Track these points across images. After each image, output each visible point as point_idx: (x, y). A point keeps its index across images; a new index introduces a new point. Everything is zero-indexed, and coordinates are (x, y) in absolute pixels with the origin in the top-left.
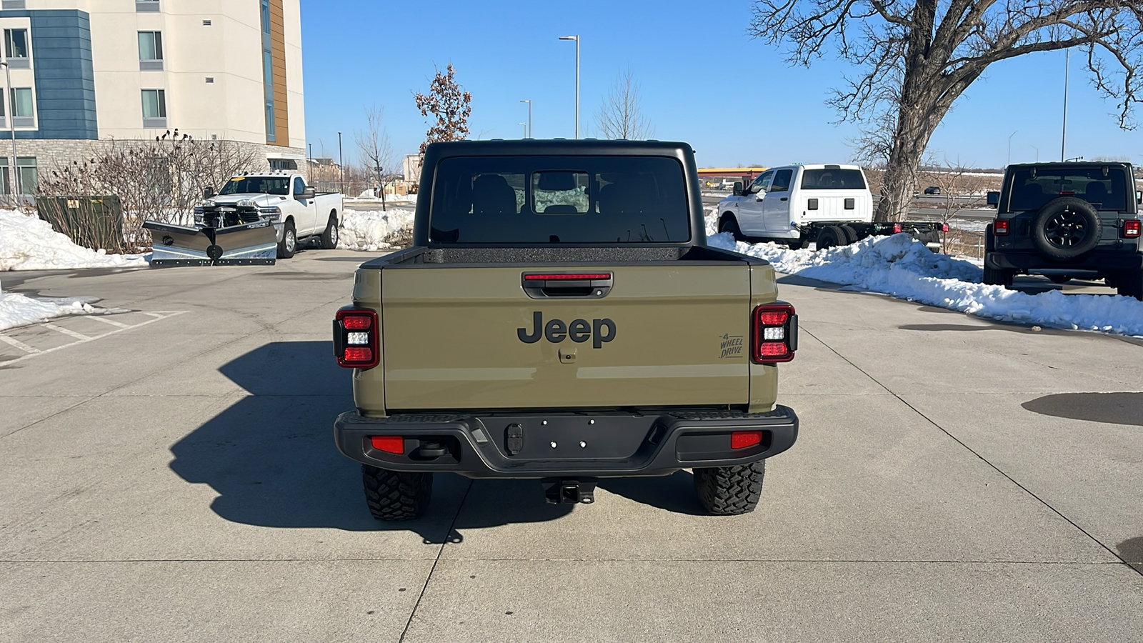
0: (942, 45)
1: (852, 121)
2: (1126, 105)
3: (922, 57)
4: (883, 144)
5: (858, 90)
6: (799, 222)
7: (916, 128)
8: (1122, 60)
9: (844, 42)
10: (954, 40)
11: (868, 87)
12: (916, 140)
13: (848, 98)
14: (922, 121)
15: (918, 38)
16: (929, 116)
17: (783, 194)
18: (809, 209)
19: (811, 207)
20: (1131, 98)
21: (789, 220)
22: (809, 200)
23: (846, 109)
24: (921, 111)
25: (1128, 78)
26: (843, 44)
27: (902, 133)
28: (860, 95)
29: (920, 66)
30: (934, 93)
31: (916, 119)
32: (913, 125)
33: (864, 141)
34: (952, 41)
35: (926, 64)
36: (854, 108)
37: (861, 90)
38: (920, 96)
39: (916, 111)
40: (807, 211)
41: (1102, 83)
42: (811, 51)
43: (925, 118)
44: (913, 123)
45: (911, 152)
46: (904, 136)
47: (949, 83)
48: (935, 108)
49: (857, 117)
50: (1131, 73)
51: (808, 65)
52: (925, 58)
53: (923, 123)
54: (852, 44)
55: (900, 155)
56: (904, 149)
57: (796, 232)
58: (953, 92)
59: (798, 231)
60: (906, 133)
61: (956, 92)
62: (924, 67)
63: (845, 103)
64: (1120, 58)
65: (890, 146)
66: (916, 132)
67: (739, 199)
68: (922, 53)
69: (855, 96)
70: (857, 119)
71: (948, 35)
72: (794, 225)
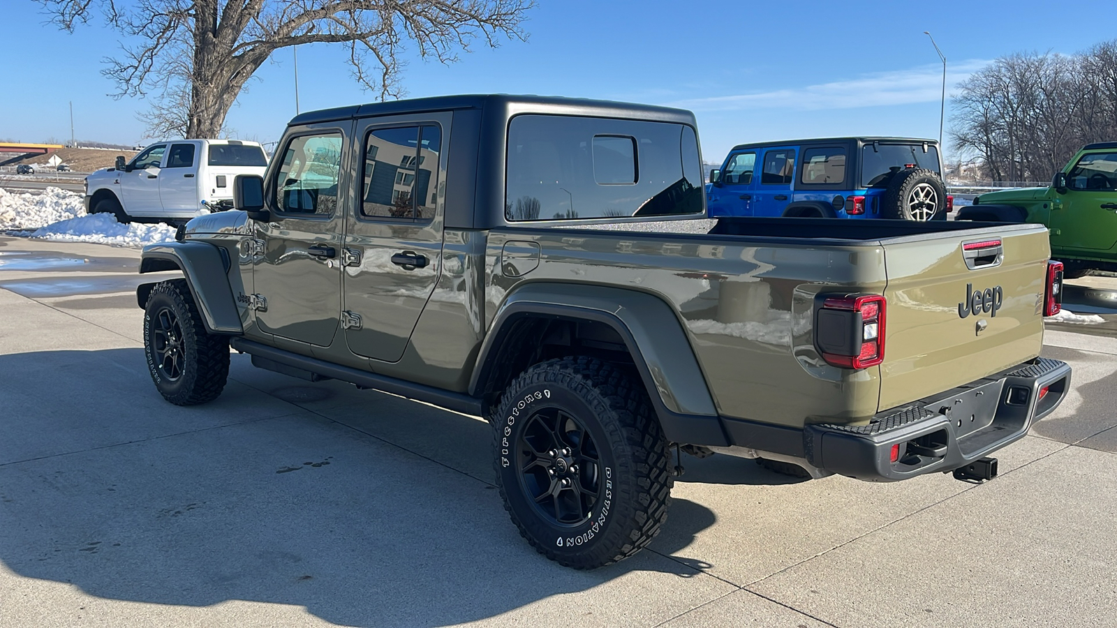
0: (231, 25)
1: (132, 95)
2: (382, 97)
3: (211, 35)
4: (179, 121)
5: (140, 62)
6: (209, 200)
7: (212, 106)
8: (380, 57)
9: (113, 9)
10: (241, 22)
11: (150, 60)
12: (213, 118)
13: (128, 70)
14: (217, 100)
15: (204, 15)
16: (223, 95)
17: (187, 170)
18: (218, 187)
19: (219, 185)
20: (386, 92)
21: (197, 197)
22: (217, 178)
23: (128, 81)
24: (215, 90)
25: (385, 74)
26: (112, 10)
27: (198, 110)
28: (141, 68)
29: (211, 44)
30: (227, 72)
31: (211, 98)
32: (208, 103)
33: (159, 116)
34: (239, 23)
35: (216, 43)
36: (135, 81)
37: (142, 63)
38: (214, 74)
39: (211, 90)
40: (216, 189)
41: (362, 76)
42: (75, 15)
43: (220, 97)
44: (209, 101)
45: (208, 131)
46: (201, 114)
47: (240, 64)
48: (228, 88)
49: (137, 91)
50: (387, 70)
51: (72, 29)
52: (214, 37)
53: (218, 102)
54: (122, 13)
55: (199, 133)
56: (202, 127)
57: (207, 210)
58: (244, 73)
59: (208, 209)
60: (202, 111)
61: (247, 73)
62: (215, 45)
63: (125, 75)
64: (378, 56)
65: (186, 123)
66: (212, 111)
67: (119, 175)
68: (210, 31)
69: (136, 68)
70: (139, 93)
71: (236, 16)
72: (204, 203)
